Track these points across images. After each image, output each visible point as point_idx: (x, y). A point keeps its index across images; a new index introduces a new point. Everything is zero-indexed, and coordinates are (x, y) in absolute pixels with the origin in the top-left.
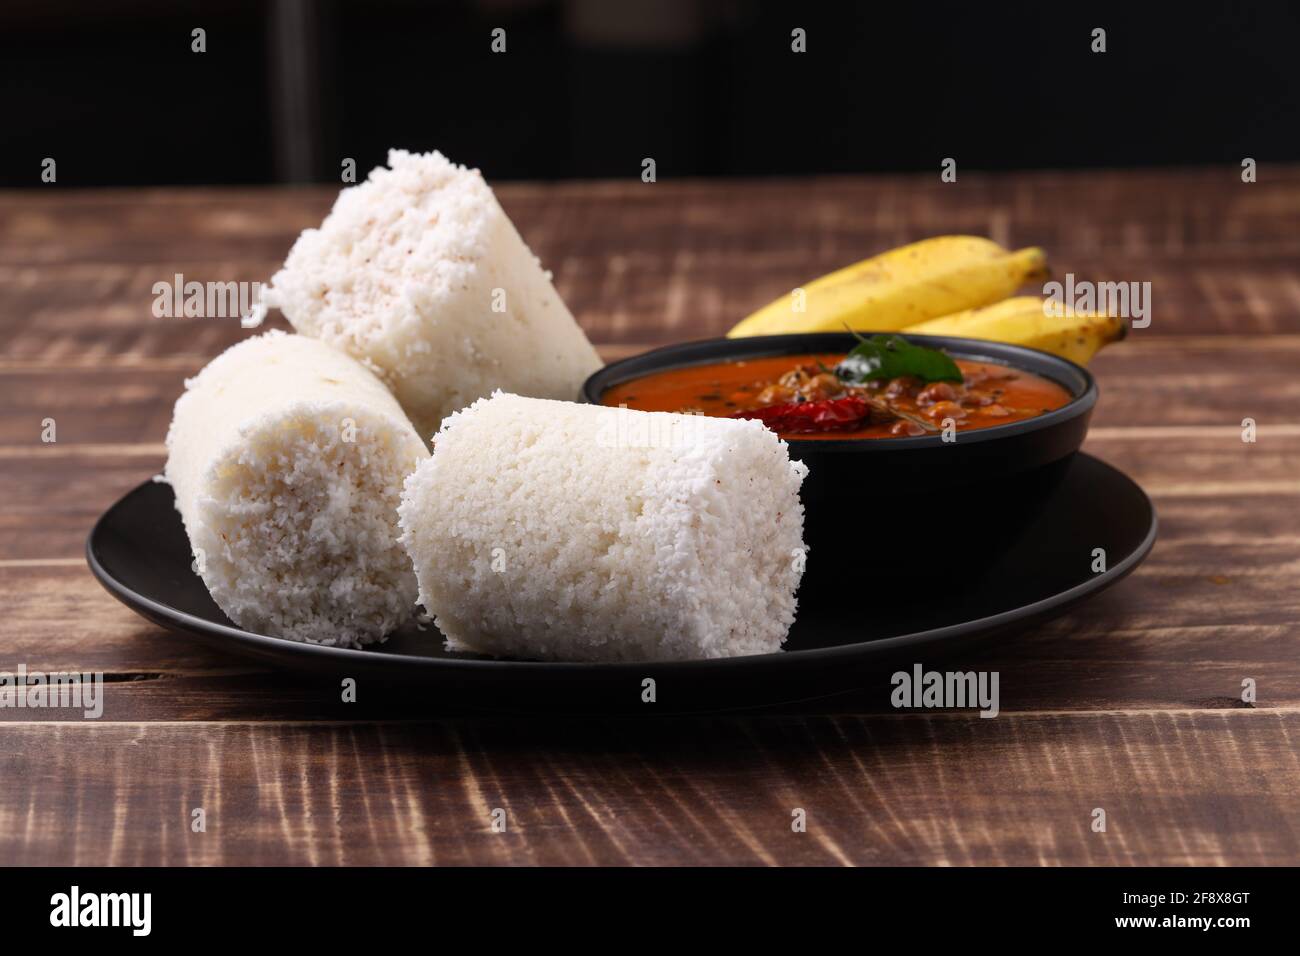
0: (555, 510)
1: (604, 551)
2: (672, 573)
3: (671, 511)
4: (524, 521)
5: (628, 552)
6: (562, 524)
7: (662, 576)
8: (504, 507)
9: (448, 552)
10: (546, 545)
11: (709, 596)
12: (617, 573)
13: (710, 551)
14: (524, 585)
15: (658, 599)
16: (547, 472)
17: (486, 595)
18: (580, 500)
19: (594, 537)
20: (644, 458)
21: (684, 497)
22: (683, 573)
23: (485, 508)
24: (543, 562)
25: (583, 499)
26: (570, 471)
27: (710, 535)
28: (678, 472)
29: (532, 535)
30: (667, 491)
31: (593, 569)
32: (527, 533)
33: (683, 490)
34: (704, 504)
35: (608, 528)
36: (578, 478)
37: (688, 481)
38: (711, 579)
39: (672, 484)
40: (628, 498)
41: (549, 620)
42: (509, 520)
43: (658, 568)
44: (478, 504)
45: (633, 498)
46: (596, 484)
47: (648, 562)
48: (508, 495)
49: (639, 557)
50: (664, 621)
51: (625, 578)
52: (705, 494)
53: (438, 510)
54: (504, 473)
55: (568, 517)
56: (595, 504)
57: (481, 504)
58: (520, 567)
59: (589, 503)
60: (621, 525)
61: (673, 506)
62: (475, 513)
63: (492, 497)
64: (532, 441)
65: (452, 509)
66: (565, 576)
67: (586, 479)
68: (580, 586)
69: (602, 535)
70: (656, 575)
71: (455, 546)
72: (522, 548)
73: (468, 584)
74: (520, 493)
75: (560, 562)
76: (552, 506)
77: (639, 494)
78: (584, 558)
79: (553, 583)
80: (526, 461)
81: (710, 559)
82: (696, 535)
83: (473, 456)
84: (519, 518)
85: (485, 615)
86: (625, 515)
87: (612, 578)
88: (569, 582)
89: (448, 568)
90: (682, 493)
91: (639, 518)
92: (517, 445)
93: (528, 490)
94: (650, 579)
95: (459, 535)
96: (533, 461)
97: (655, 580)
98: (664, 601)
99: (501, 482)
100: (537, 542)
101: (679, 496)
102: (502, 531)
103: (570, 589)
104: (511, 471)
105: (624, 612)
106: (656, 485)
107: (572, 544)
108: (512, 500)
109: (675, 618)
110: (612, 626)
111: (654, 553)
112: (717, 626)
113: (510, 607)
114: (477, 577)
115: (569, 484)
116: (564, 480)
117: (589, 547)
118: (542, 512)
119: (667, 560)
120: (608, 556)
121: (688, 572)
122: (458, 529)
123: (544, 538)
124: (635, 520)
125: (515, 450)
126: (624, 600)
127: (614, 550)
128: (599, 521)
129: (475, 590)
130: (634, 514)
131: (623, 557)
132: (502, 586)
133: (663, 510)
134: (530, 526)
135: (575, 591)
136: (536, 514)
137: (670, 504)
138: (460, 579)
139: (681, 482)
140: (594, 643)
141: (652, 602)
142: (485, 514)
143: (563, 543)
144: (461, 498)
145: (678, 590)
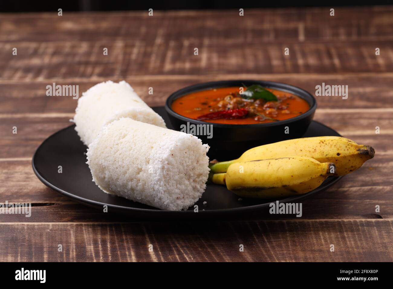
0: (127, 159)
1: (139, 173)
2: (156, 183)
3: (156, 164)
4: (118, 162)
5: (145, 174)
6: (128, 164)
7: (153, 183)
8: (114, 157)
9: (99, 168)
10: (124, 170)
11: (167, 189)
12: (142, 180)
13: (168, 176)
14: (118, 180)
15: (152, 189)
16: (126, 147)
17: (109, 181)
18: (133, 157)
19: (136, 169)
20: (152, 146)
21: (160, 160)
22: (159, 183)
23: (108, 156)
24: (123, 174)
25: (134, 157)
26: (132, 148)
27: (168, 171)
28: (160, 152)
29: (120, 166)
30: (156, 158)
31: (136, 178)
32: (119, 165)
33: (160, 158)
34: (166, 162)
35: (140, 167)
36: (134, 151)
37: (163, 155)
38: (168, 184)
39: (158, 155)
40: (146, 158)
41: (126, 191)
42: (115, 161)
43: (152, 180)
44: (107, 155)
45: (147, 158)
46: (138, 153)
47: (150, 178)
48: (115, 153)
49: (147, 176)
50: (154, 196)
51: (144, 182)
52: (167, 159)
53: (97, 156)
54: (115, 146)
55: (130, 162)
56: (137, 159)
57: (108, 155)
58: (117, 175)
59: (136, 158)
60: (143, 166)
61: (157, 162)
62: (106, 157)
63: (111, 153)
64: (124, 137)
65: (100, 156)
66: (128, 179)
67: (136, 151)
68: (132, 183)
69: (138, 169)
70: (151, 182)
71: (101, 167)
72: (118, 170)
73: (104, 178)
74: (118, 153)
75: (127, 175)
76: (126, 158)
77: (149, 157)
78: (133, 175)
79: (126, 181)
80: (122, 143)
81: (168, 178)
82: (163, 171)
83: (108, 140)
84: (117, 161)
85: (110, 187)
86: (144, 164)
87: (140, 182)
88: (130, 181)
89: (100, 172)
90: (160, 159)
91: (148, 165)
92: (120, 138)
93: (120, 153)
94: (150, 184)
95: (102, 164)
96: (123, 144)
97: (151, 184)
98: (154, 190)
99: (113, 149)
100: (121, 168)
101: (159, 159)
102: (113, 164)
103: (130, 183)
104: (117, 146)
105: (144, 192)
106: (154, 156)
107: (130, 170)
108: (116, 155)
109: (157, 195)
110: (142, 195)
111: (151, 176)
112: (171, 197)
113: (116, 186)
114: (107, 176)
115: (131, 152)
116: (130, 150)
117: (135, 172)
118: (123, 160)
119: (154, 178)
120: (139, 175)
121: (160, 182)
122: (101, 162)
123: (123, 167)
124: (147, 165)
125: (119, 139)
126: (144, 188)
127: (141, 173)
128: (138, 164)
129: (106, 180)
130: (147, 163)
131: (143, 176)
132: (113, 180)
133: (154, 163)
134: (120, 163)
135: (131, 184)
136: (122, 160)
137: (156, 161)
138: (102, 176)
139: (161, 155)
140: (138, 198)
141: (151, 190)
142: (108, 158)
143: (128, 169)
144: (103, 152)
145: (157, 187)
